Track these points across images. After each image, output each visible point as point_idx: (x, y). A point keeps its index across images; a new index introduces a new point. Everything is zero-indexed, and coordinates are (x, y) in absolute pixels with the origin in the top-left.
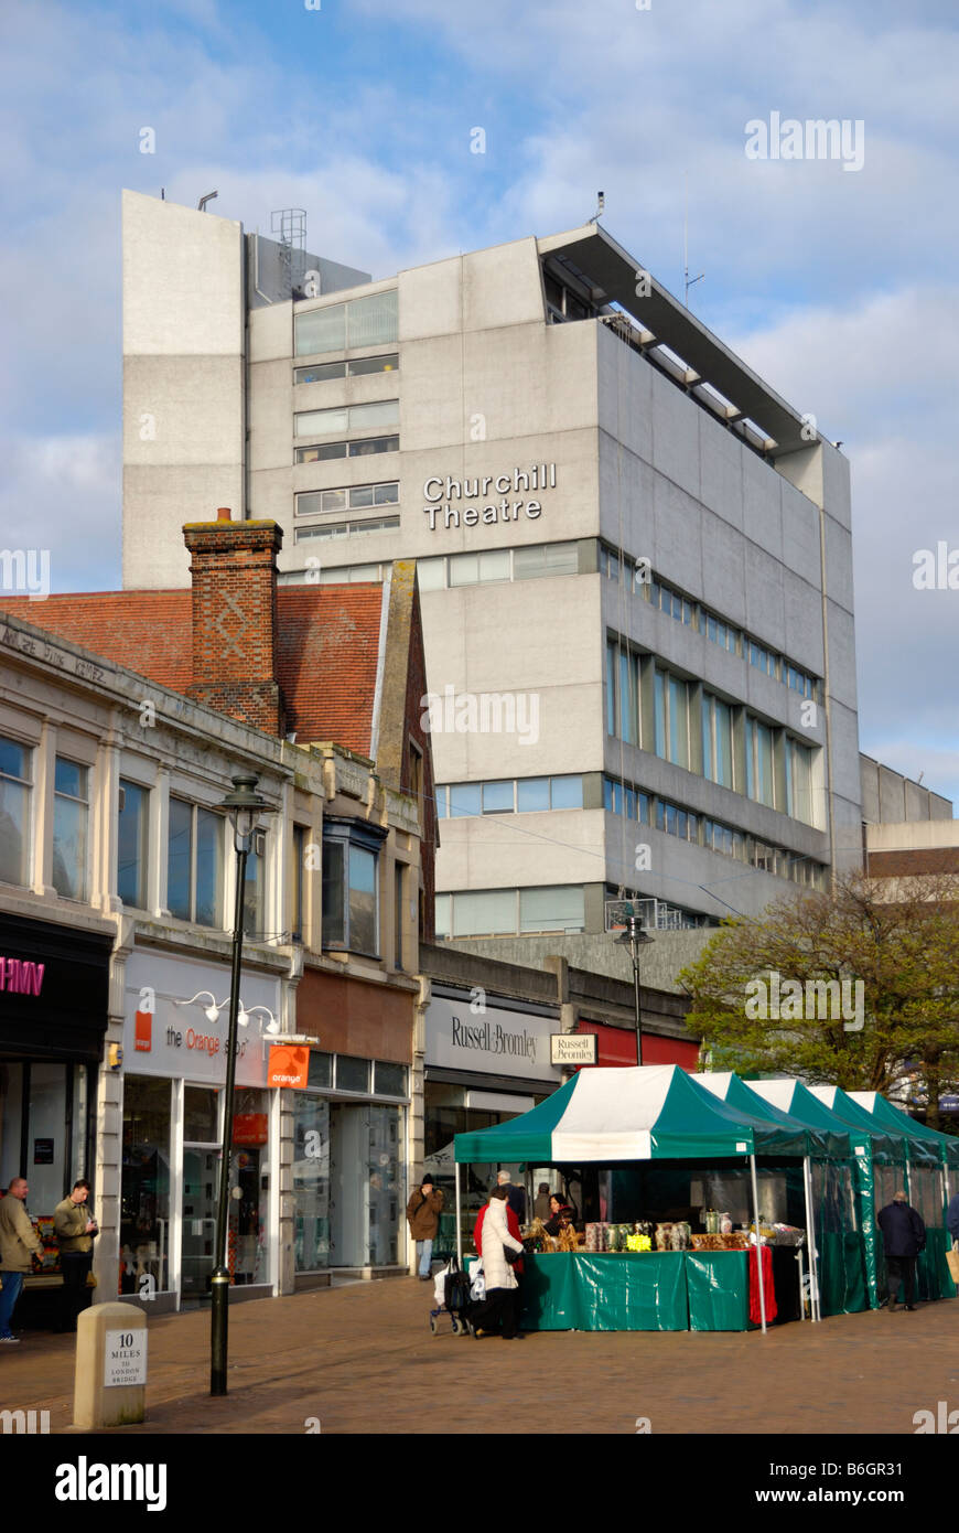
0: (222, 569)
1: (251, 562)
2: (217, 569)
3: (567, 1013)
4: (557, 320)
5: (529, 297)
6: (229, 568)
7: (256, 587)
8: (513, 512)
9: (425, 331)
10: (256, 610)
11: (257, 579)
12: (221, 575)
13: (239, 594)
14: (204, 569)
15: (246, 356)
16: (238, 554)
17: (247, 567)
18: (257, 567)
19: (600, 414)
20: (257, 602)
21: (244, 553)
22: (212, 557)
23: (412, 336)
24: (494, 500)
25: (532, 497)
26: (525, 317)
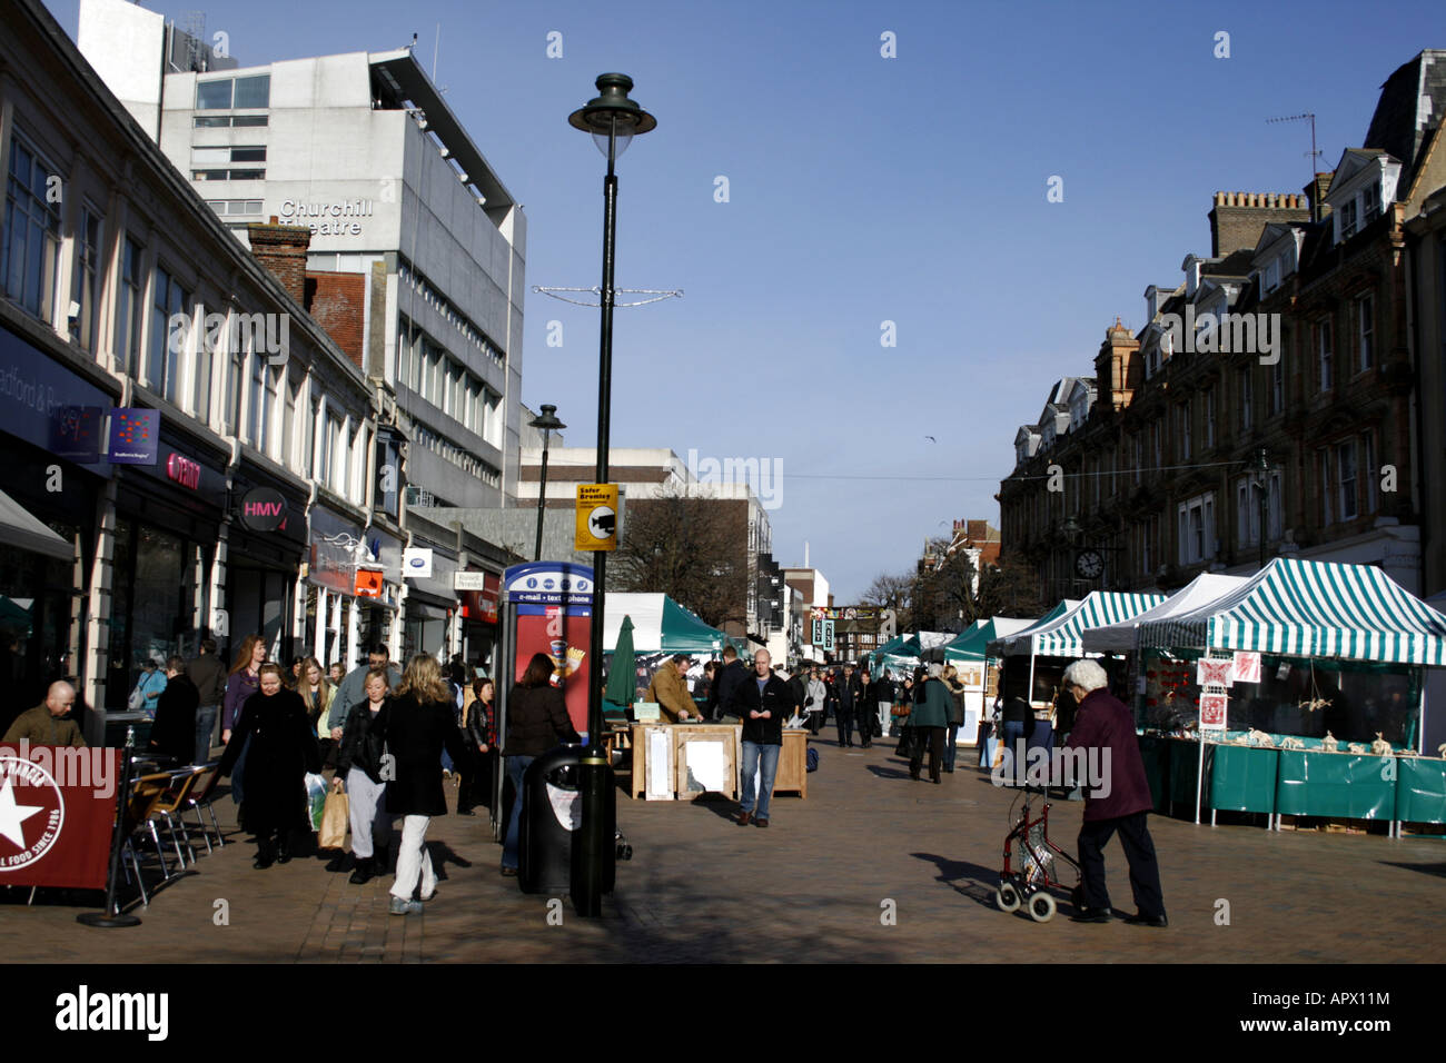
0: (272, 256)
1: (291, 253)
2: (268, 255)
3: (463, 558)
4: (376, 108)
5: (362, 91)
6: (277, 256)
7: (295, 270)
8: (342, 228)
9: (289, 104)
10: (294, 285)
11: (295, 265)
12: (272, 260)
13: (283, 273)
14: (260, 255)
15: (161, 105)
16: (283, 247)
17: (289, 256)
18: (296, 257)
19: (405, 173)
20: (295, 280)
21: (288, 247)
22: (265, 247)
23: (280, 105)
24: (329, 219)
25: (355, 220)
26: (357, 103)
